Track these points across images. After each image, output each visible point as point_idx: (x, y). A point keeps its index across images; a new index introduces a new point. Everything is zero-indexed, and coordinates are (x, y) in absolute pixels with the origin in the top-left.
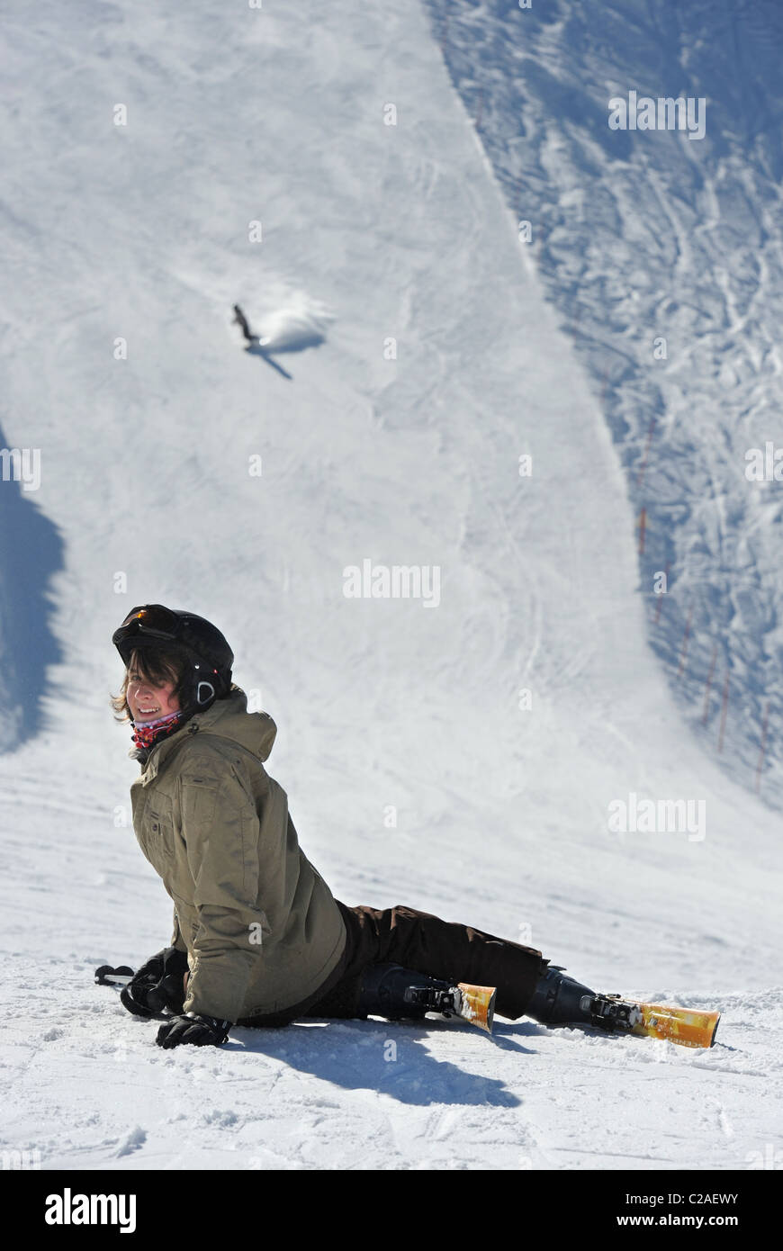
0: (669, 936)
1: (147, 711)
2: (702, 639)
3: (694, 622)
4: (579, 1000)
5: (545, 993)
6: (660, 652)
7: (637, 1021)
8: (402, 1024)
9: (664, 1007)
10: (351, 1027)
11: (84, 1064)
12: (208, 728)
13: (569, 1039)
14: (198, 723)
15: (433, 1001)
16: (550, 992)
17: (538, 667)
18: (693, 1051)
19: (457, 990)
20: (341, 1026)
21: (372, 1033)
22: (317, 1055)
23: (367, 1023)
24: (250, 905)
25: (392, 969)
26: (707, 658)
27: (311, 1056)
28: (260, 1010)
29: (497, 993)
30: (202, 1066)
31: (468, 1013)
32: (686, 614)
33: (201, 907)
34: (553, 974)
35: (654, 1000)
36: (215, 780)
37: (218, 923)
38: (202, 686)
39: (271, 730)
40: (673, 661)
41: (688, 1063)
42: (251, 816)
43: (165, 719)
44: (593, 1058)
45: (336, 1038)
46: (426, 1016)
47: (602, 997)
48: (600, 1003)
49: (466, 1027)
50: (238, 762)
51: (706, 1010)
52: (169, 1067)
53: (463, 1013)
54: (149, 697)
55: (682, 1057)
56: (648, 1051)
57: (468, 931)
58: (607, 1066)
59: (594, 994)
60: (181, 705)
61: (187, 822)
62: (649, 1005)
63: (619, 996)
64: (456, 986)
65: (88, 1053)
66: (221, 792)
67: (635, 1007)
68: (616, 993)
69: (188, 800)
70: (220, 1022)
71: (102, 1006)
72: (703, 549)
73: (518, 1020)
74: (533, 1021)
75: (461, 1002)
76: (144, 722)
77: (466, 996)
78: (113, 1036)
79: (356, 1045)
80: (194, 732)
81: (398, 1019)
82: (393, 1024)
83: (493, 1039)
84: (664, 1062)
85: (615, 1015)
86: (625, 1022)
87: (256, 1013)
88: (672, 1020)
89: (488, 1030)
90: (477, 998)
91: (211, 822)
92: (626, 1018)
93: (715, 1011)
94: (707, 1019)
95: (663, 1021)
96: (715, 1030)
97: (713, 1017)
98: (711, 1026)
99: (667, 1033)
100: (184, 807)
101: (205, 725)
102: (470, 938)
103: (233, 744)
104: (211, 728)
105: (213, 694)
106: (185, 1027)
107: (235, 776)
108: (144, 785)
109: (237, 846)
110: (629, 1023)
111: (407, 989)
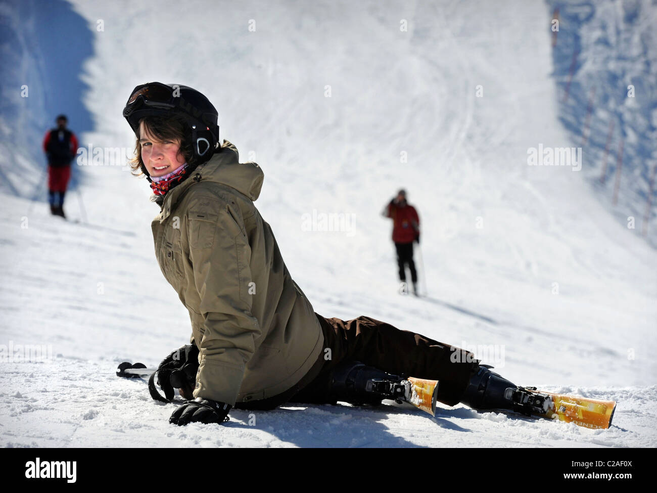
0: (572, 349)
1: (161, 168)
2: (602, 114)
3: (595, 101)
4: (503, 392)
5: (477, 386)
6: (567, 125)
7: (549, 408)
8: (364, 408)
9: (571, 397)
10: (324, 410)
11: (115, 437)
12: (208, 176)
13: (495, 421)
14: (201, 173)
15: (388, 391)
16: (481, 385)
17: (470, 137)
18: (592, 431)
19: (407, 382)
20: (316, 409)
21: (340, 415)
22: (297, 431)
23: (336, 407)
24: (245, 312)
25: (356, 366)
26: (605, 130)
27: (293, 432)
28: (251, 397)
30: (208, 439)
31: (416, 400)
32: (589, 95)
33: (206, 315)
34: (483, 371)
35: (562, 392)
36: (213, 215)
37: (220, 327)
38: (199, 141)
39: (260, 175)
40: (578, 132)
41: (590, 440)
42: (244, 243)
43: (176, 172)
44: (513, 436)
45: (313, 419)
46: (382, 403)
47: (522, 389)
48: (520, 393)
49: (414, 411)
50: (233, 203)
51: (604, 400)
52: (182, 439)
53: (412, 400)
54: (161, 158)
55: (584, 435)
56: (557, 431)
57: (415, 336)
58: (525, 441)
59: (516, 387)
60: (187, 160)
61: (193, 249)
62: (559, 396)
63: (535, 389)
64: (407, 380)
65: (119, 429)
66: (219, 225)
67: (548, 397)
68: (533, 386)
69: (194, 231)
70: (222, 404)
71: (129, 394)
72: (604, 42)
73: (455, 406)
74: (467, 407)
75: (411, 392)
76: (160, 176)
77: (414, 387)
78: (138, 416)
79: (328, 424)
80: (198, 180)
81: (361, 405)
82: (356, 409)
83: (435, 420)
84: (570, 440)
85: (532, 403)
86: (540, 409)
87: (248, 399)
88: (577, 408)
89: (432, 413)
90: (424, 389)
91: (211, 248)
92: (541, 406)
93: (611, 401)
94: (606, 407)
95: (570, 408)
96: (612, 416)
97: (610, 405)
98: (609, 412)
99: (573, 417)
100: (190, 238)
101: (207, 174)
102: (417, 342)
103: (229, 189)
104: (211, 177)
105: (208, 147)
106: (195, 410)
107: (230, 212)
108: (161, 221)
109: (234, 266)
110: (543, 410)
111: (368, 381)
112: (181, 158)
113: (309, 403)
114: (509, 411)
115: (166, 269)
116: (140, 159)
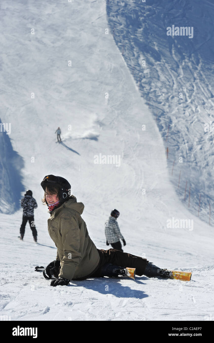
1: (51, 202)
4: (156, 271)
7: (171, 275)
8: (113, 278)
9: (178, 271)
14: (65, 205)
15: (120, 272)
16: (149, 269)
18: (185, 282)
24: (77, 251)
25: (110, 265)
28: (77, 277)
29: (136, 269)
31: (129, 275)
33: (65, 251)
34: (150, 264)
35: (175, 270)
36: (69, 219)
38: (64, 194)
39: (83, 206)
42: (78, 228)
43: (56, 203)
46: (118, 276)
47: (162, 270)
49: (129, 278)
50: (75, 215)
51: (188, 272)
53: (128, 275)
54: (51, 198)
57: (128, 254)
59: (160, 269)
61: (62, 229)
62: (174, 271)
63: (166, 269)
64: (126, 268)
66: (71, 222)
67: (171, 272)
69: (63, 224)
72: (183, 157)
73: (141, 276)
74: (145, 276)
75: (127, 272)
76: (51, 204)
77: (128, 271)
80: (64, 207)
86: (168, 276)
88: (180, 275)
89: (134, 279)
90: (131, 271)
91: (68, 229)
93: (190, 272)
94: (189, 274)
95: (178, 275)
96: (191, 277)
97: (190, 273)
98: (190, 276)
99: (179, 278)
100: (61, 226)
101: (67, 205)
102: (129, 256)
103: (74, 210)
104: (68, 206)
105: (67, 196)
106: (58, 281)
107: (74, 218)
108: (51, 219)
109: (75, 236)
110: (169, 276)
111: (114, 269)
112: (58, 199)
113: (95, 277)
114: (158, 277)
115: (51, 235)
116: (45, 199)
